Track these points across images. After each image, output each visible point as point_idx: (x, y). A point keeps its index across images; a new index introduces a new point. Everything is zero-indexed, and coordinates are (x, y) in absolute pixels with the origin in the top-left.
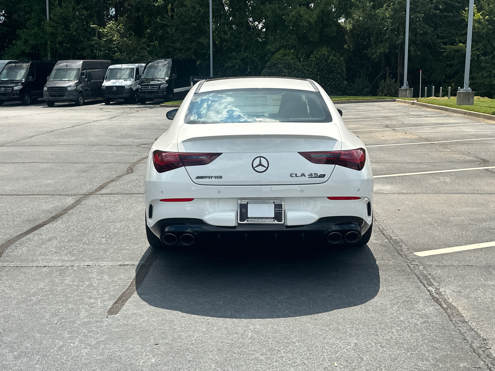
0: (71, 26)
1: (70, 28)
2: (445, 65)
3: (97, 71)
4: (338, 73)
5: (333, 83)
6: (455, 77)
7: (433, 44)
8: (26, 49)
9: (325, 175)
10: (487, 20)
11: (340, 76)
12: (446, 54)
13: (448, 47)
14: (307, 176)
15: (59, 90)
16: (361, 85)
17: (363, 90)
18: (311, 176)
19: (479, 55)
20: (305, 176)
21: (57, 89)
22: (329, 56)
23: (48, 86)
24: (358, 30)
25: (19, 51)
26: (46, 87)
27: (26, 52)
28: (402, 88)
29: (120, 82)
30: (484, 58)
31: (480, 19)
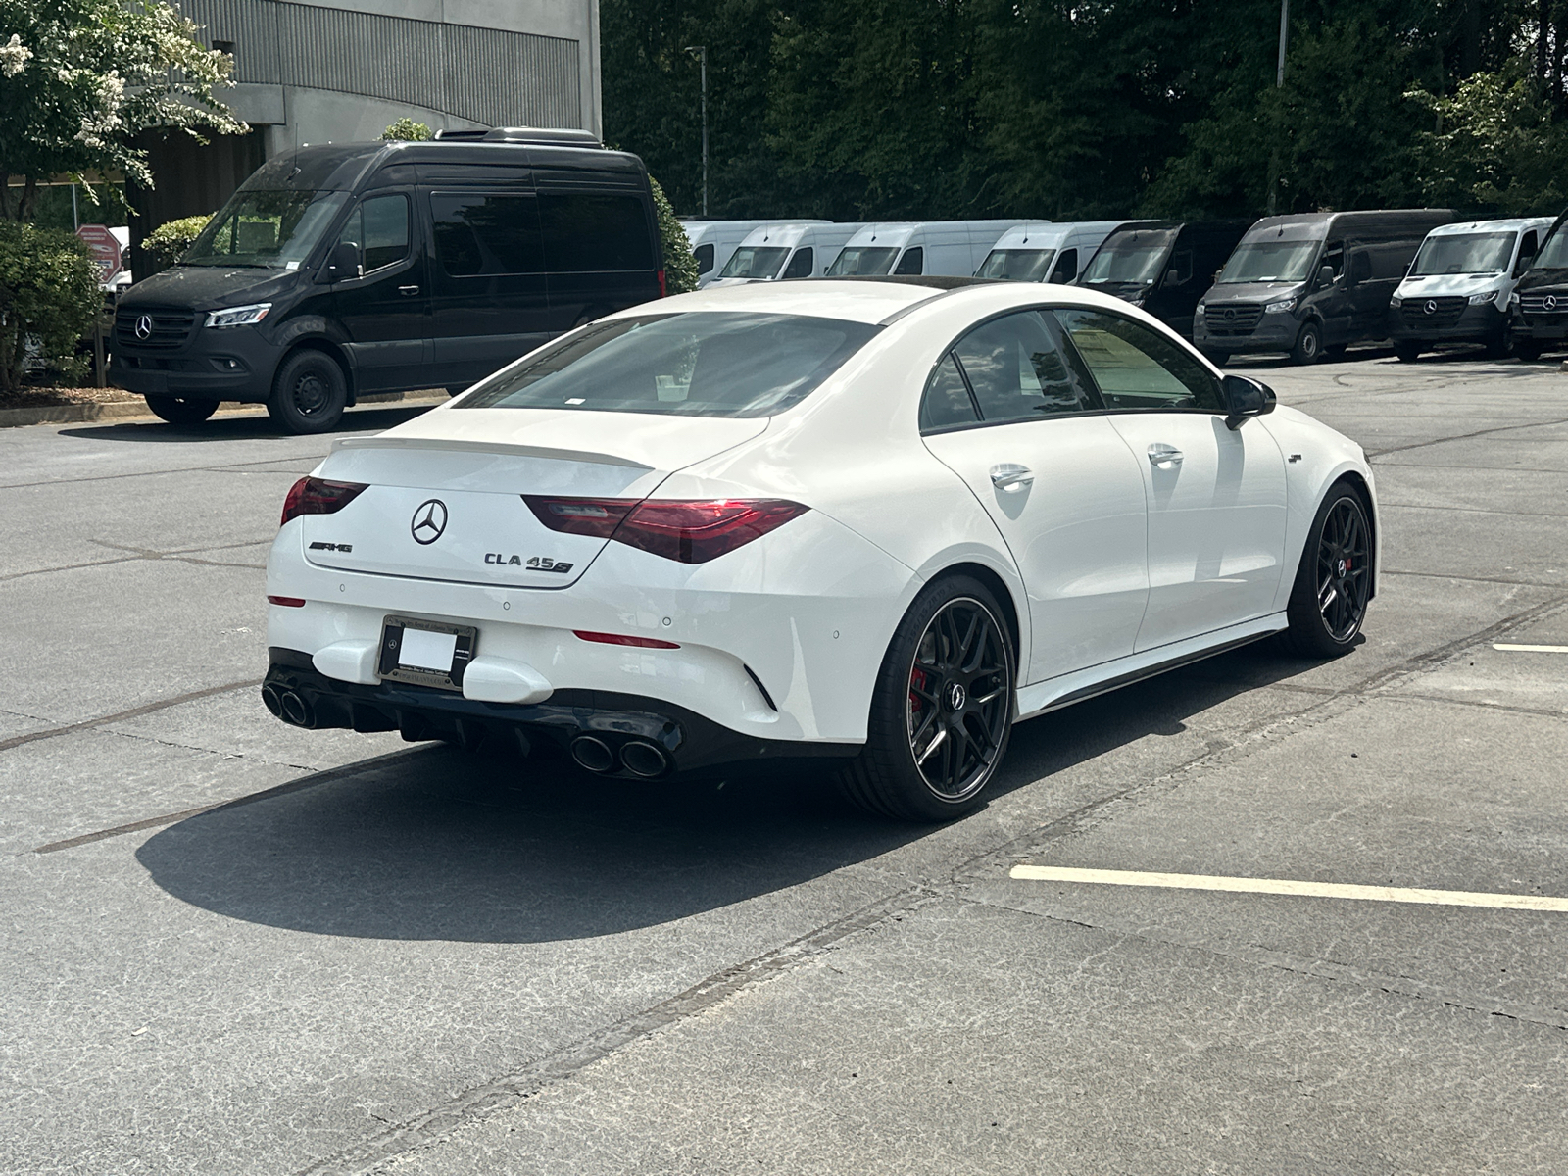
0: (1341, 98)
1: (1340, 106)
3: (1391, 249)
8: (1201, 184)
9: (571, 566)
14: (525, 565)
15: (1239, 312)
18: (534, 565)
20: (519, 564)
21: (1234, 310)
23: (1209, 302)
25: (1181, 190)
26: (1203, 303)
27: (1202, 192)
29: (1453, 283)
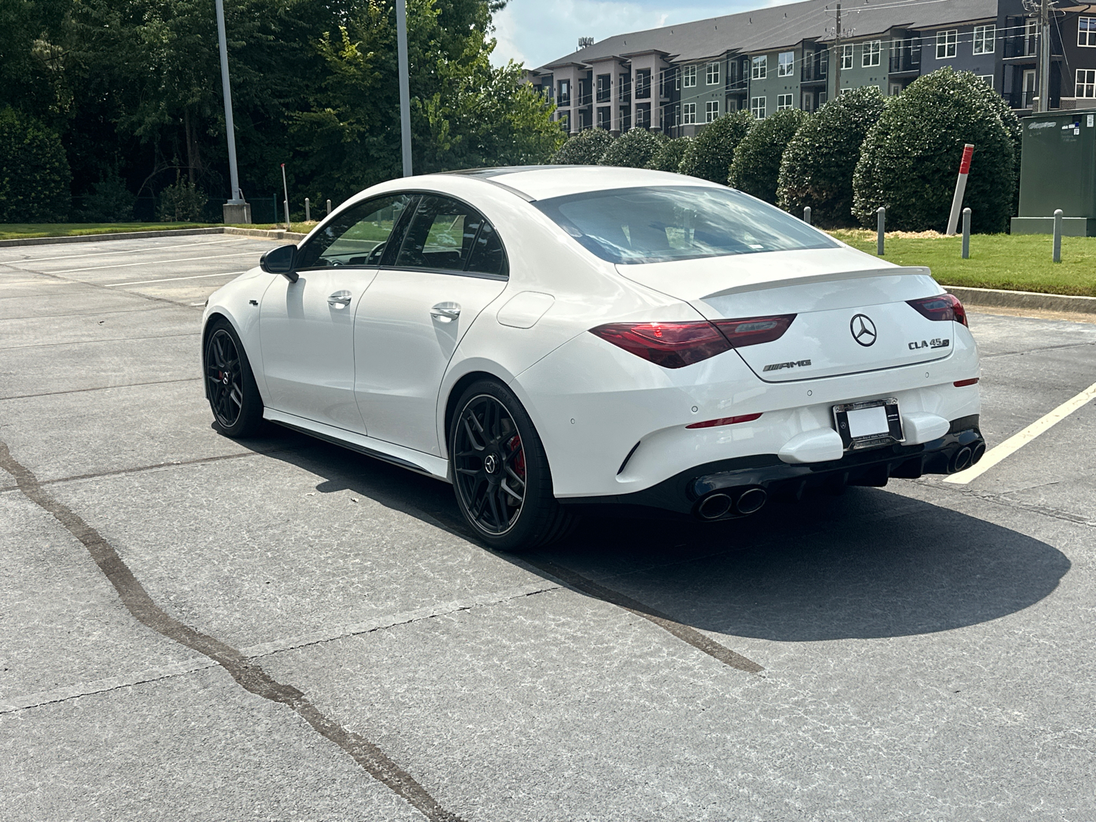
2: (291, 153)
4: (53, 170)
5: (45, 194)
6: (316, 181)
7: (263, 106)
9: (948, 341)
10: (369, 61)
11: (60, 176)
12: (296, 130)
13: (297, 114)
16: (114, 198)
17: (119, 211)
18: (933, 345)
19: (364, 133)
20: (927, 346)
22: (25, 129)
24: (85, 71)
28: (230, 203)
30: (375, 139)
31: (355, 58)
